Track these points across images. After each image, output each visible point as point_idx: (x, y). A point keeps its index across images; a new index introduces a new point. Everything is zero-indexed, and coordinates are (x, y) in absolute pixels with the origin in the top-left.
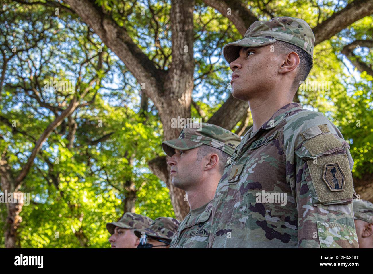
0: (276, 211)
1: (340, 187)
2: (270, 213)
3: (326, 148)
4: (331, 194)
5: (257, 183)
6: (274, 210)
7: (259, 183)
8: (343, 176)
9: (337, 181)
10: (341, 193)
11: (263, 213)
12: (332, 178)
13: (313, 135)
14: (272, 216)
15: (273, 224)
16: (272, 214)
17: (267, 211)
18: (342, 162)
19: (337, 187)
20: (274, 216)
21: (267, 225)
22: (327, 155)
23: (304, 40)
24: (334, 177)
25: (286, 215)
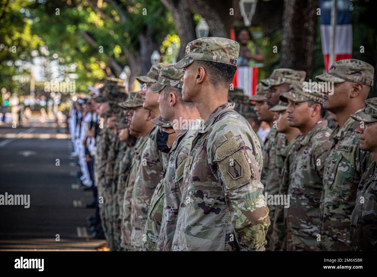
0: (211, 194)
1: (239, 175)
2: (207, 196)
3: (227, 152)
4: (234, 182)
5: (196, 177)
6: (209, 194)
7: (198, 177)
8: (241, 167)
9: (237, 171)
10: (241, 179)
11: (202, 197)
12: (234, 170)
13: (221, 143)
14: (208, 198)
15: (209, 203)
16: (208, 197)
17: (205, 195)
18: (239, 157)
19: (237, 176)
20: (210, 198)
21: (205, 205)
22: (228, 156)
23: (212, 54)
24: (235, 169)
25: (218, 196)
